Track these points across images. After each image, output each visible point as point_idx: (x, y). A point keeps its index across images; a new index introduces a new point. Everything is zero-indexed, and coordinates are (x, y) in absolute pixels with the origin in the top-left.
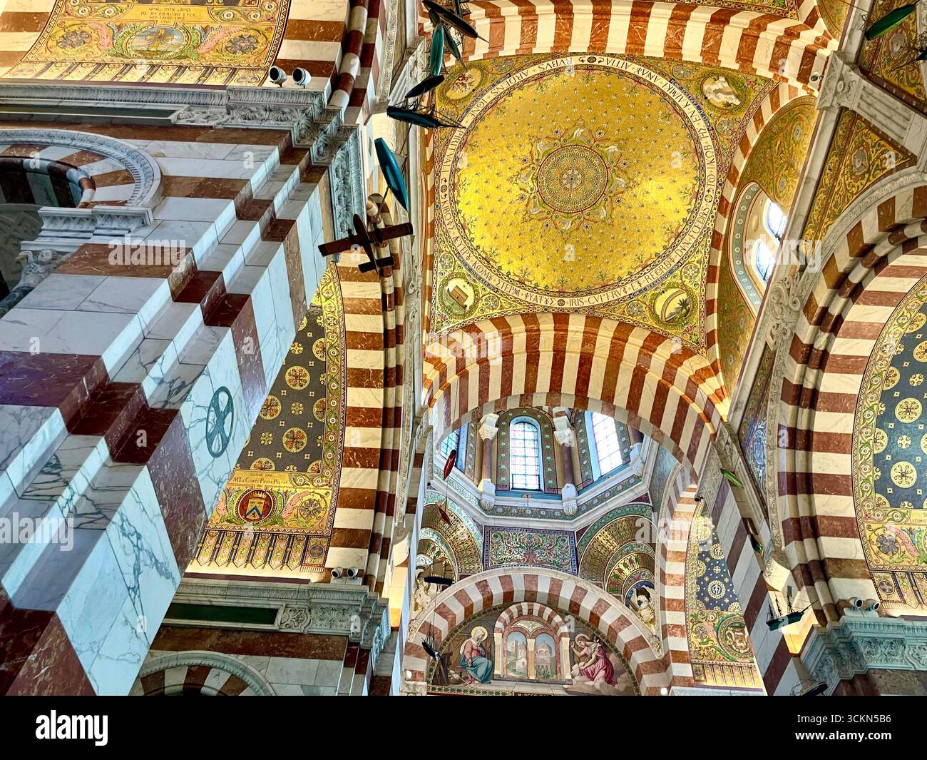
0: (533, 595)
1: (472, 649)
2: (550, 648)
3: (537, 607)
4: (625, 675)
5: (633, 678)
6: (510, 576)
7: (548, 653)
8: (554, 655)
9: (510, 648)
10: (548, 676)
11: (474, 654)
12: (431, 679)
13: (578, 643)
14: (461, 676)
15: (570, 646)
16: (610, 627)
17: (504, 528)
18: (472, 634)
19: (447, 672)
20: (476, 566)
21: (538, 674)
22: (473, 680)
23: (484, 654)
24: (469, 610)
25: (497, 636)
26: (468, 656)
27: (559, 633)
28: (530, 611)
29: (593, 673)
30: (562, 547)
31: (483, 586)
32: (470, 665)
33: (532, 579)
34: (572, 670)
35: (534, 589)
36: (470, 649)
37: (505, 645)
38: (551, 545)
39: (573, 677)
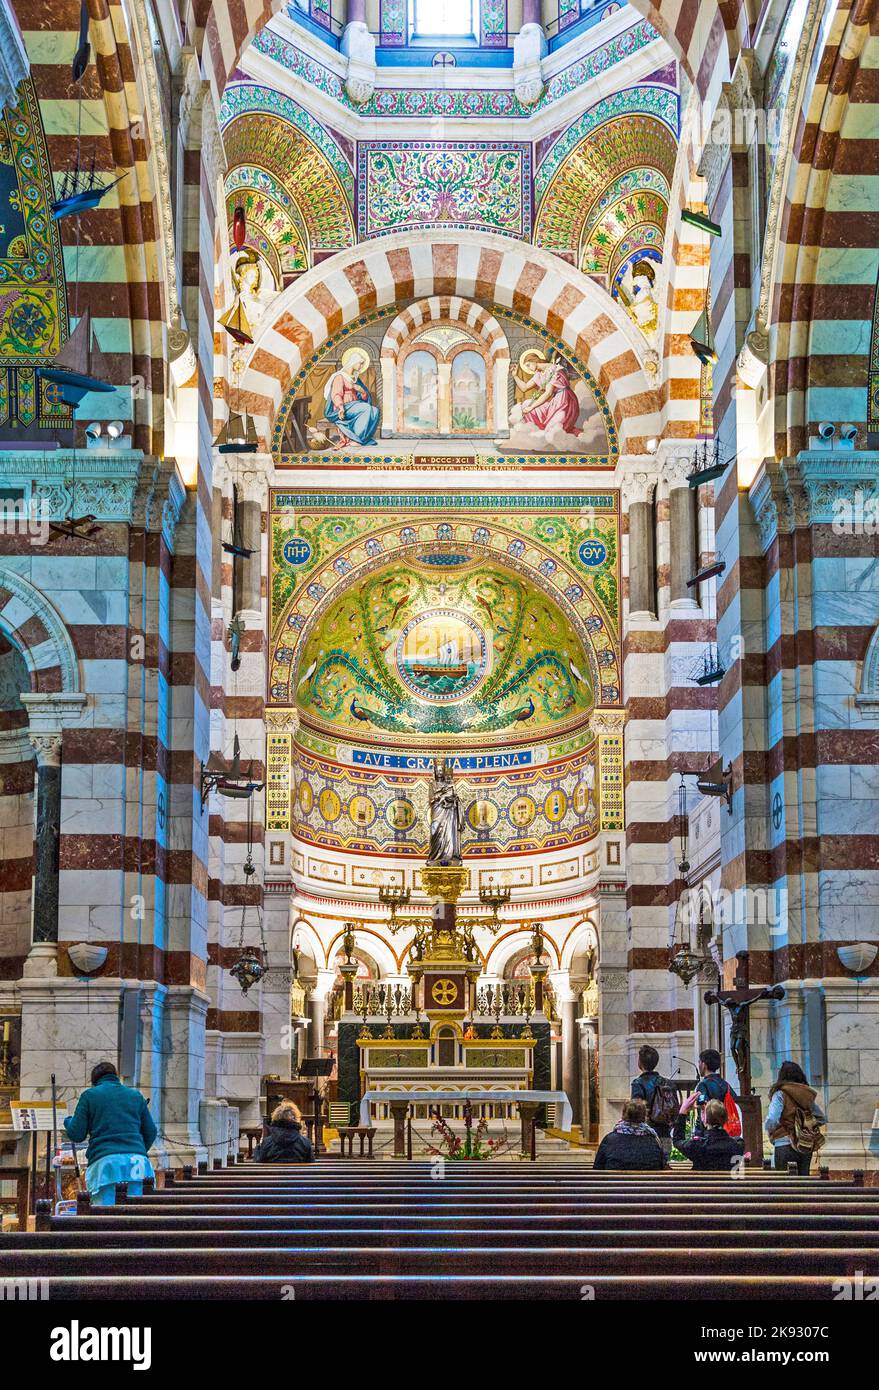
0: (449, 284)
1: (345, 389)
2: (477, 376)
3: (456, 304)
4: (599, 416)
5: (609, 421)
6: (405, 251)
7: (473, 386)
8: (483, 387)
9: (409, 380)
10: (471, 425)
11: (348, 397)
12: (279, 444)
13: (524, 367)
14: (327, 435)
15: (510, 372)
16: (579, 338)
17: (394, 144)
18: (344, 363)
19: (304, 431)
20: (344, 233)
21: (455, 422)
22: (347, 441)
23: (363, 396)
24: (334, 322)
25: (387, 363)
26: (337, 402)
27: (493, 349)
28: (445, 314)
29: (544, 417)
30: (507, 180)
31: (357, 273)
32: (341, 417)
33: (446, 253)
34: (510, 415)
35: (450, 274)
36: (340, 389)
37: (399, 376)
38: (484, 177)
39: (511, 425)
